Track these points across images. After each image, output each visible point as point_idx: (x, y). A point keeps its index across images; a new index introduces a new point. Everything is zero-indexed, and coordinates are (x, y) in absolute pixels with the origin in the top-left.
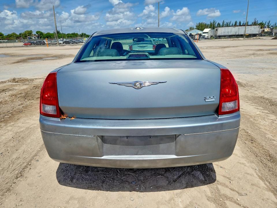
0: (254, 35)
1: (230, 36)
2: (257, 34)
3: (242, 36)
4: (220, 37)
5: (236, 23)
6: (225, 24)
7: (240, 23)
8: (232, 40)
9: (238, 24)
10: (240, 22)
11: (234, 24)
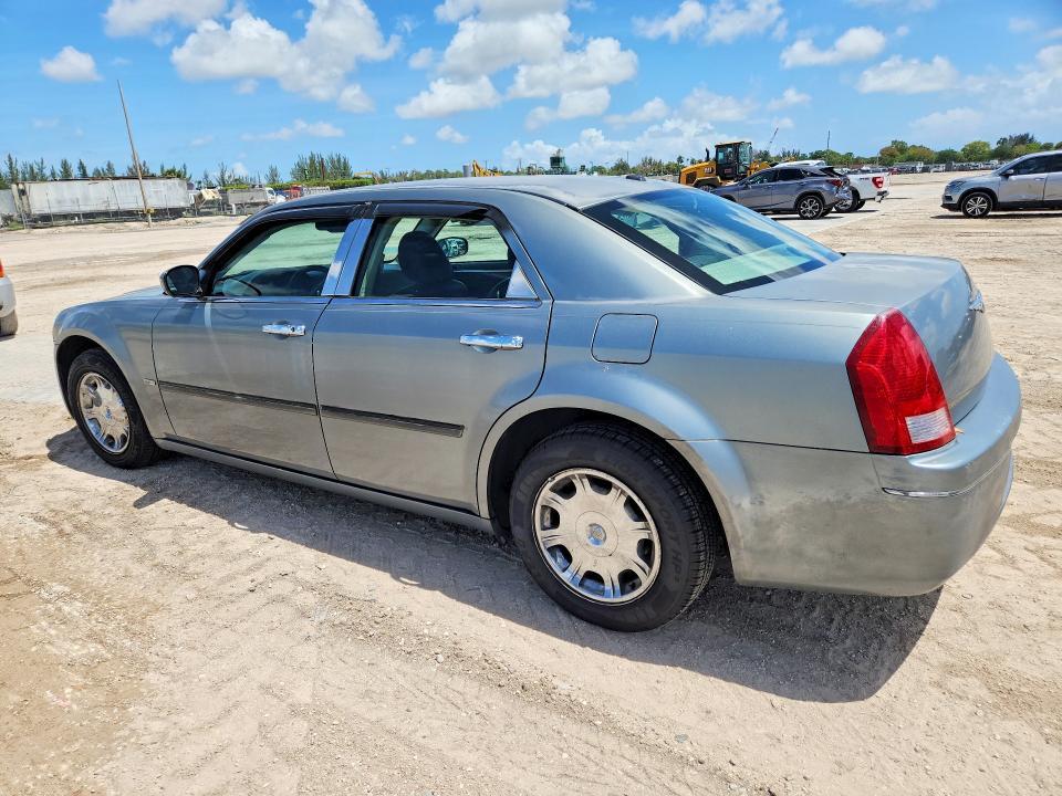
0: (176, 213)
1: (90, 217)
2: (183, 209)
3: (131, 215)
4: (46, 220)
5: (65, 165)
6: (20, 169)
7: (82, 167)
8: (103, 232)
9: (75, 172)
10: (81, 163)
11: (58, 169)
